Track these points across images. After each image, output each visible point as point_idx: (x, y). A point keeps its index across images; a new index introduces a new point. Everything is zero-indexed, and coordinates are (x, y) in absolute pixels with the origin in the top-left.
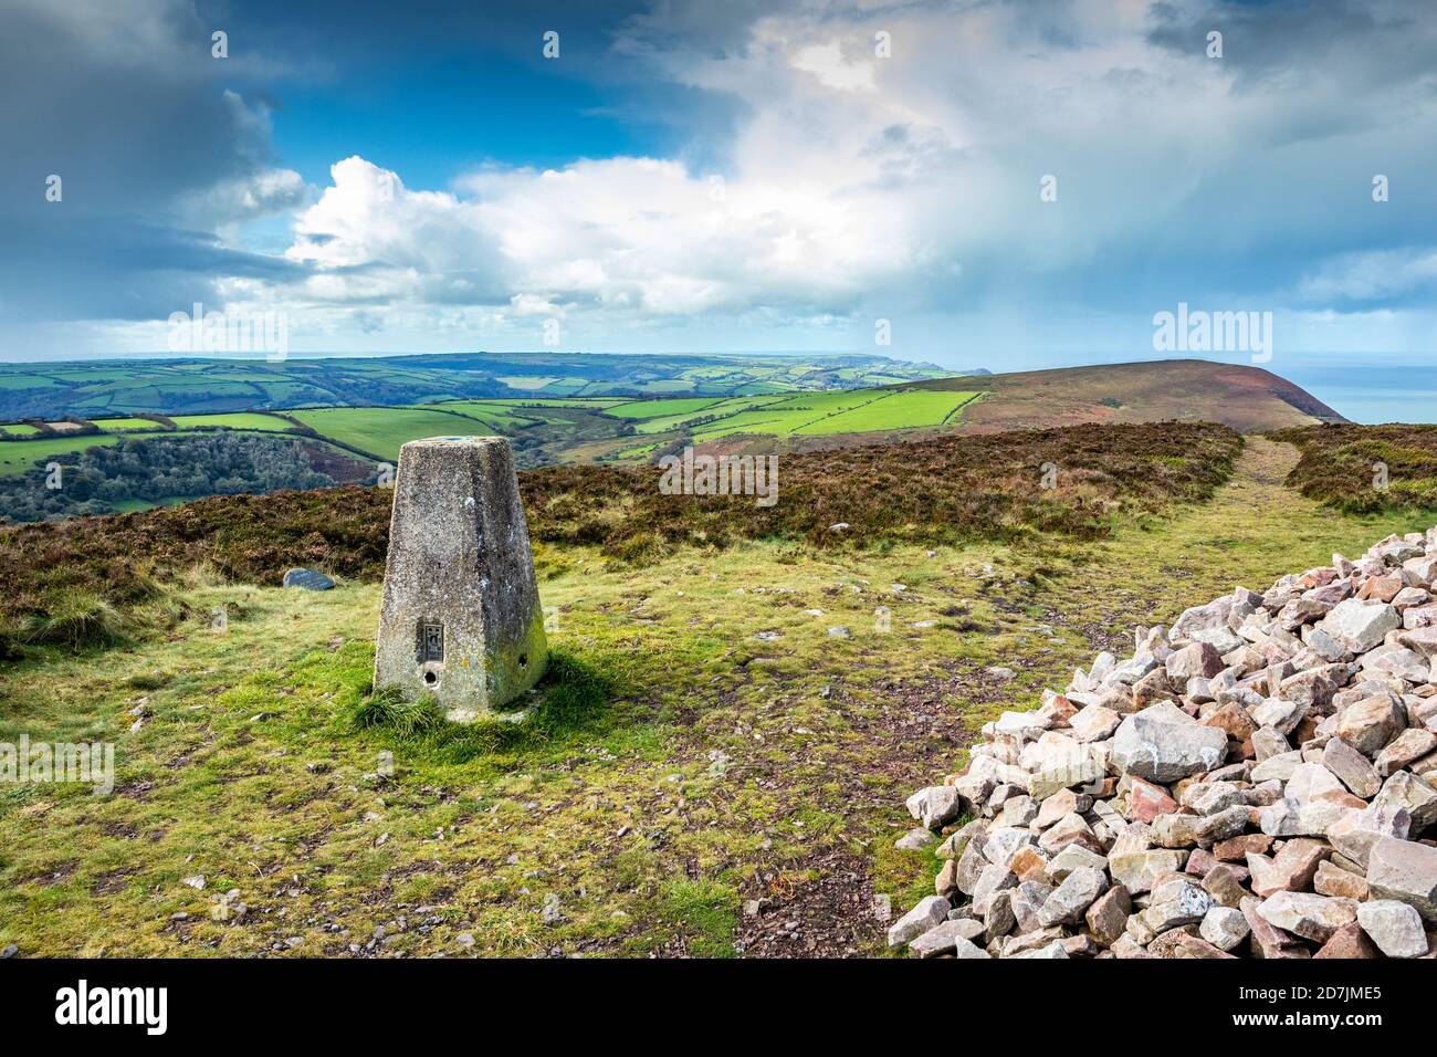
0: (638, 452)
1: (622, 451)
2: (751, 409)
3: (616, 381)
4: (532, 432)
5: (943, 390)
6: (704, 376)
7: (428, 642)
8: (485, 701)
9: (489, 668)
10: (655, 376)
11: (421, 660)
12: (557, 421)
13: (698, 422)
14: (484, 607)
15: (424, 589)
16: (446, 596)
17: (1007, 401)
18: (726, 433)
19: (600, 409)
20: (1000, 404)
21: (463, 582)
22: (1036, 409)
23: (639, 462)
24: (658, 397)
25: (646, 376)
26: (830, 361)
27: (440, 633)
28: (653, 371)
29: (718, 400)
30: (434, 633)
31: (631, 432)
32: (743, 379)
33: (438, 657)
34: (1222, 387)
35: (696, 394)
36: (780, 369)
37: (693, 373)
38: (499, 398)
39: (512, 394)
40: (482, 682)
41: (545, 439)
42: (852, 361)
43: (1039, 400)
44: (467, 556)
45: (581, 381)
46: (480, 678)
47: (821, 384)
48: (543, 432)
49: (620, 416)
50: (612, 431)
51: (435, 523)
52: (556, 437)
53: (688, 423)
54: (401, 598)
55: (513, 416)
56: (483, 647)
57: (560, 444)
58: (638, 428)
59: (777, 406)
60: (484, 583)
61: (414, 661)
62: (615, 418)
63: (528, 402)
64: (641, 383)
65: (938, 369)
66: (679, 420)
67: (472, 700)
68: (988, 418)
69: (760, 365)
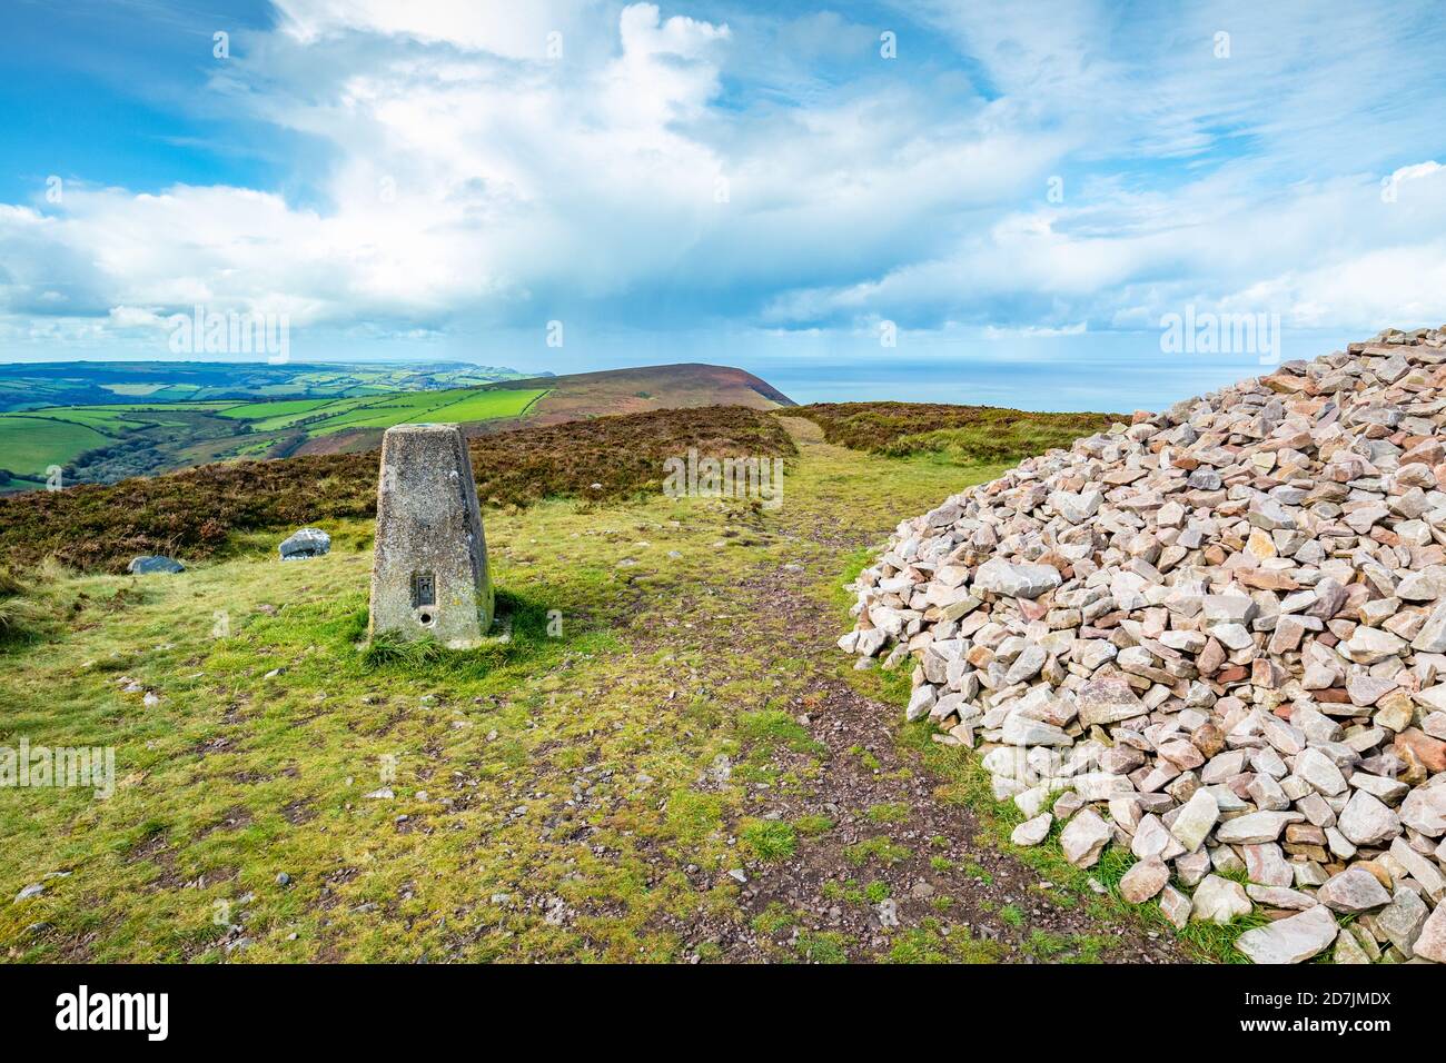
0: (256, 448)
1: (240, 448)
2: (360, 408)
3: (228, 386)
4: (144, 434)
5: (520, 389)
6: (314, 381)
7: (421, 590)
8: (477, 630)
9: (479, 604)
10: (268, 381)
11: (415, 606)
12: (171, 424)
13: (312, 420)
14: (471, 557)
15: (416, 548)
16: (437, 552)
17: (569, 396)
18: (339, 428)
19: (216, 412)
20: (563, 397)
21: (452, 539)
22: (590, 401)
23: (259, 456)
24: (273, 399)
25: (259, 382)
26: (426, 367)
27: (431, 581)
28: (266, 377)
29: (329, 401)
30: (426, 582)
31: (248, 430)
32: (350, 383)
33: (430, 601)
34: (716, 382)
35: (308, 396)
36: (382, 375)
37: (303, 378)
38: (104, 404)
39: (119, 400)
40: (474, 615)
41: (159, 440)
42: (445, 367)
43: (592, 395)
44: (454, 518)
45: (194, 387)
46: (472, 613)
47: (420, 386)
48: (158, 435)
49: (236, 417)
50: (229, 430)
51: (423, 493)
52: (171, 438)
53: (304, 421)
54: (393, 559)
55: (121, 420)
56: (473, 588)
57: (176, 444)
58: (255, 427)
59: (384, 404)
60: (470, 538)
61: (410, 607)
62: (231, 419)
63: (138, 407)
64: (253, 387)
65: (514, 372)
66: (294, 419)
67: (466, 632)
68: (555, 409)
69: (365, 371)
